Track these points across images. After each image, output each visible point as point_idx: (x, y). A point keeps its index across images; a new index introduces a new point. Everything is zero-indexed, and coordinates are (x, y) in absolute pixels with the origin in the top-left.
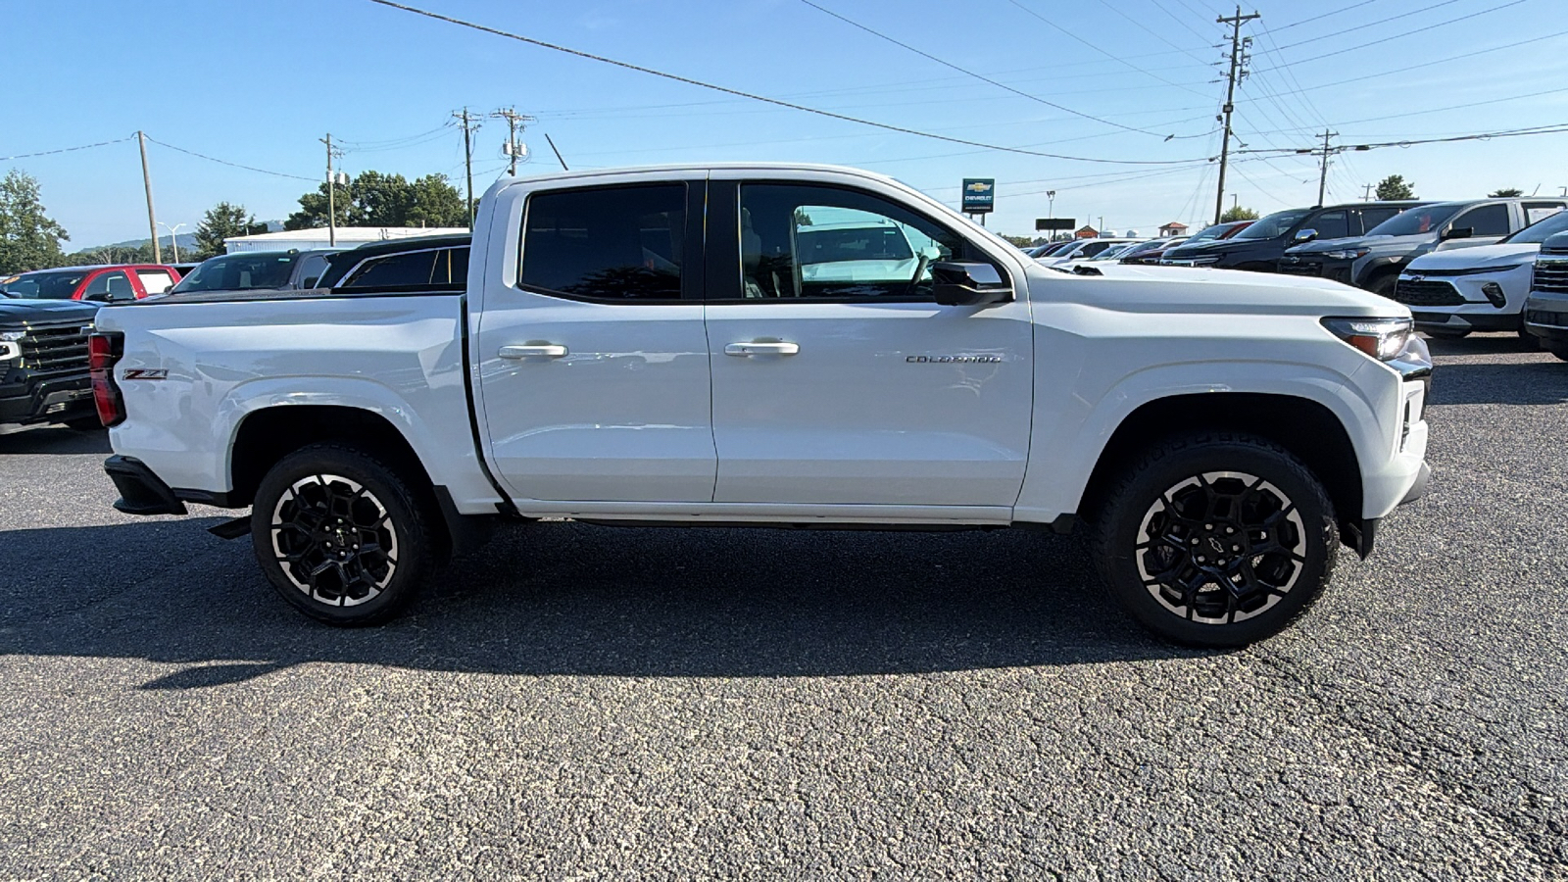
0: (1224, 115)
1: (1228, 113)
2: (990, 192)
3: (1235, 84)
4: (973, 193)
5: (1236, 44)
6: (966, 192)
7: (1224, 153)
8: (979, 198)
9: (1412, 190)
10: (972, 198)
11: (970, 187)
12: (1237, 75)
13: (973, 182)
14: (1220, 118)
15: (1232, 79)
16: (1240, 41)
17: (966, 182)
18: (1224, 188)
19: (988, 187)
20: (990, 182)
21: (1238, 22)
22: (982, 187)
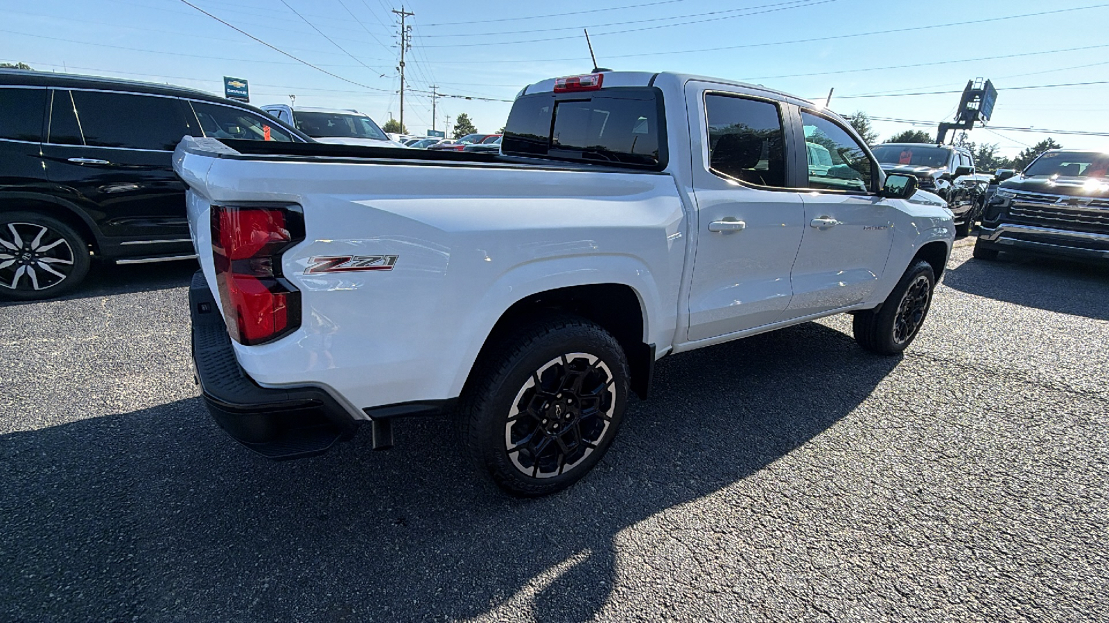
0: (400, 68)
1: (402, 67)
2: (246, 89)
3: (405, 50)
4: (232, 88)
5: (403, 28)
6: (227, 87)
7: (402, 89)
8: (237, 91)
9: (471, 122)
10: (232, 91)
11: (230, 83)
12: (405, 46)
13: (232, 80)
14: (398, 69)
15: (403, 49)
16: (405, 27)
17: (227, 80)
18: (404, 109)
19: (243, 85)
20: (244, 82)
21: (403, 15)
22: (239, 85)
